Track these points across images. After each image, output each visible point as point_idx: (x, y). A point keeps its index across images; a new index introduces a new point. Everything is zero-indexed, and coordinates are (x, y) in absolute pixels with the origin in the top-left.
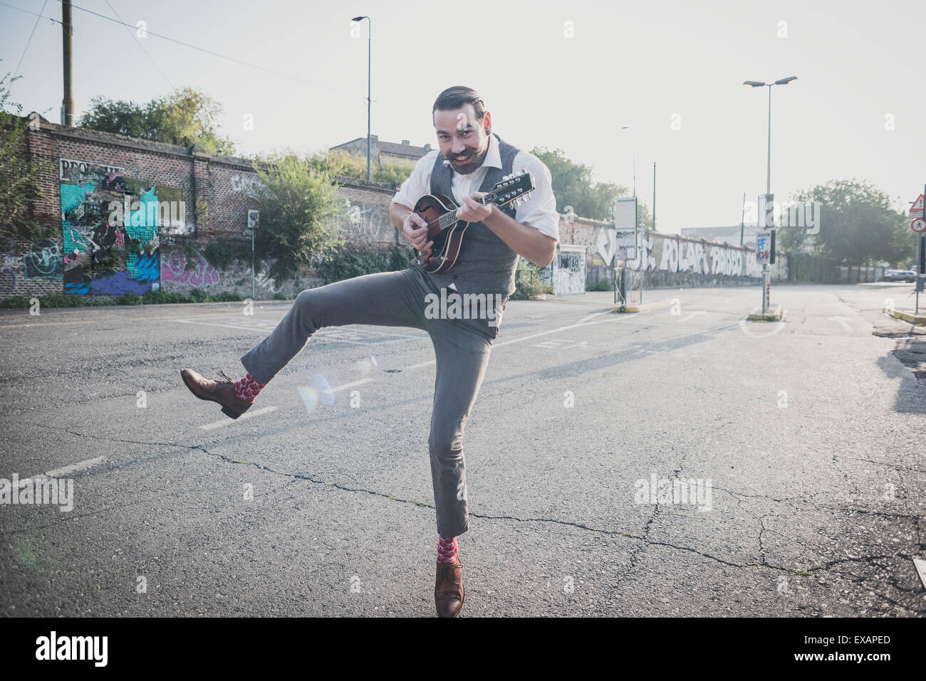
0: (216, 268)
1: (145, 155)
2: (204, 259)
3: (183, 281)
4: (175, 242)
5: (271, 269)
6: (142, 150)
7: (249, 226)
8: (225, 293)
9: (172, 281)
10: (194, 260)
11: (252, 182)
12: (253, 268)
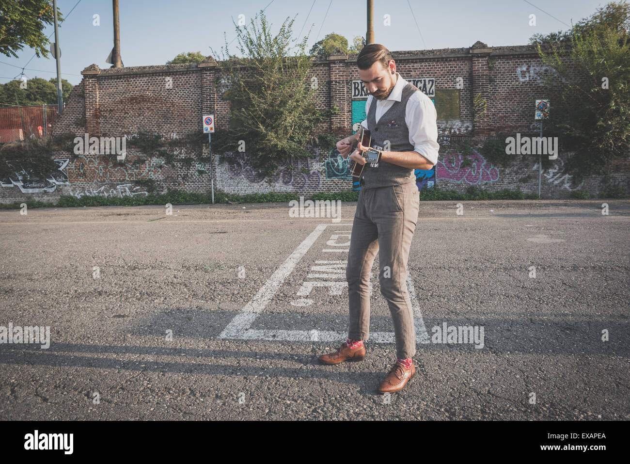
0: (495, 165)
1: (423, 64)
2: (481, 156)
3: (458, 179)
4: (450, 142)
5: (565, 164)
6: (419, 59)
7: (536, 118)
8: (506, 191)
9: (447, 179)
10: (470, 158)
11: (544, 68)
12: (540, 163)
